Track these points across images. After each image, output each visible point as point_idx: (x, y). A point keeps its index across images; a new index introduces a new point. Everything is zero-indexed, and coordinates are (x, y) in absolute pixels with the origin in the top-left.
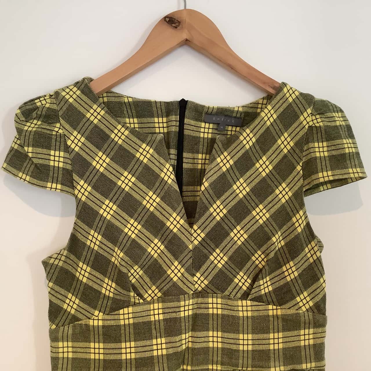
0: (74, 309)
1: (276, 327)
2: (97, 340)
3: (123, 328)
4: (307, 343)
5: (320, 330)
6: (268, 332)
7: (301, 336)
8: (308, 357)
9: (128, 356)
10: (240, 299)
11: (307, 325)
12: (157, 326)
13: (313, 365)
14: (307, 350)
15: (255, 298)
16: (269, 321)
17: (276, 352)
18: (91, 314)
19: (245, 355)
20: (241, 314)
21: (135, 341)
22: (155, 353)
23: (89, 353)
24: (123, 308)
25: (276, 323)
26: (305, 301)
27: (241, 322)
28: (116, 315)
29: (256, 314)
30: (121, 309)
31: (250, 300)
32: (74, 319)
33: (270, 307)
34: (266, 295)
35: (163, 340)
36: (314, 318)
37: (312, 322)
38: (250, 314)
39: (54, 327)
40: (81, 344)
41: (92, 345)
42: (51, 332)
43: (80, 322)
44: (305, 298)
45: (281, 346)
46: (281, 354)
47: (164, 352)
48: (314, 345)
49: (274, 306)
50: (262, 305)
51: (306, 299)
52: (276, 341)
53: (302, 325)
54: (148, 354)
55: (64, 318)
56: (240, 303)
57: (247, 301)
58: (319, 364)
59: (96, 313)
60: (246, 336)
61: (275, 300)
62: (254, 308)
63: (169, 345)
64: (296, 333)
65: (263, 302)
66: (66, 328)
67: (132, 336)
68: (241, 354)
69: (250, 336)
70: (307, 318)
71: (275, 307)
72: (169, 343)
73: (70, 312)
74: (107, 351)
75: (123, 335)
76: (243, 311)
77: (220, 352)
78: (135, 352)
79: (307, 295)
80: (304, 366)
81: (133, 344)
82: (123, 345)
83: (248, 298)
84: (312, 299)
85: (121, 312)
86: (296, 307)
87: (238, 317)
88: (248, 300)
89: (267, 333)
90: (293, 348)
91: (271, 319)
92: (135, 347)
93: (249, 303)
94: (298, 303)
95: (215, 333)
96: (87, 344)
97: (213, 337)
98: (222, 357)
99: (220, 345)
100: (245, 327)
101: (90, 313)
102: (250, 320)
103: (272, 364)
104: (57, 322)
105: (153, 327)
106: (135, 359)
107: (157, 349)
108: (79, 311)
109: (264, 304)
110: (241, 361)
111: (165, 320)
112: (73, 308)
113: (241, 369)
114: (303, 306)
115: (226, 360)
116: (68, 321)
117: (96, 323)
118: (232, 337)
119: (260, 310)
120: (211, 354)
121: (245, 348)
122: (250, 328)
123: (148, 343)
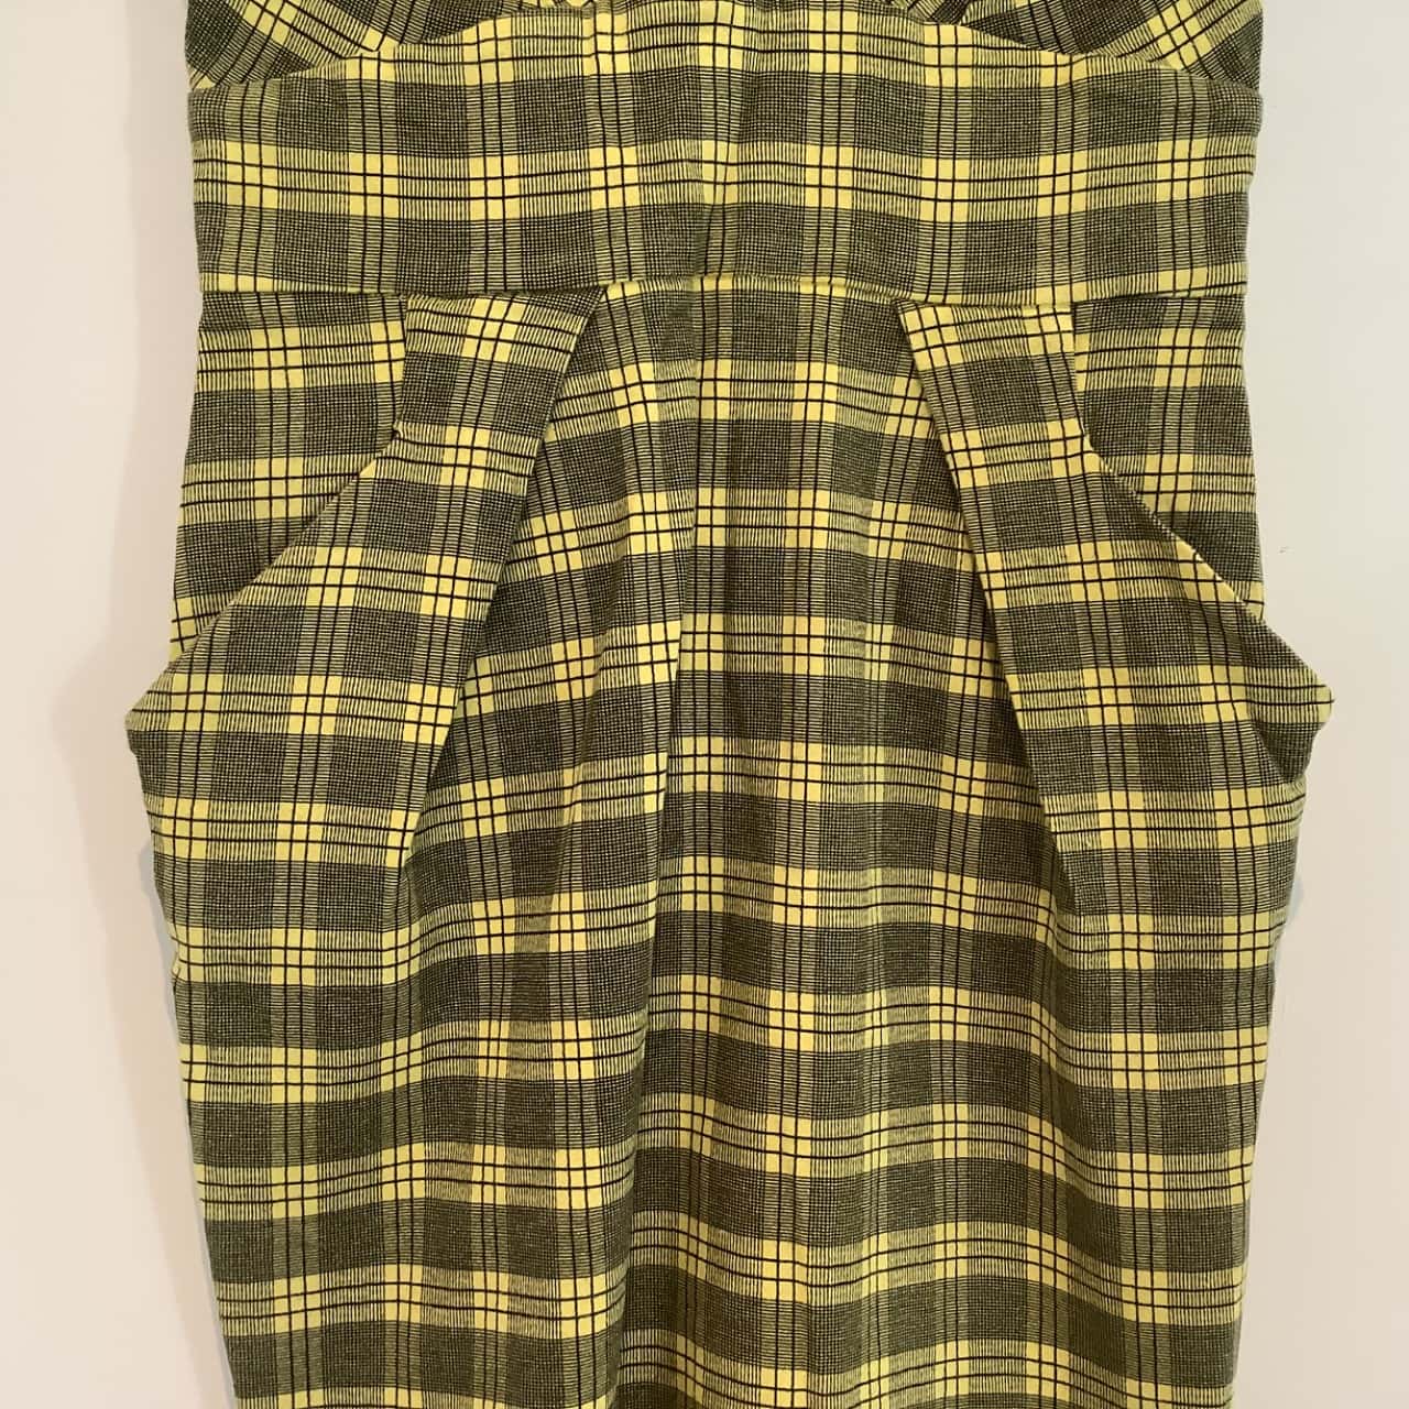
0: (286, 23)
1: (1064, 132)
2: (373, 143)
3: (474, 99)
4: (1180, 192)
5: (1233, 144)
6: (1033, 152)
7: (1159, 165)
8: (1181, 243)
9: (495, 210)
10: (931, 18)
11: (1185, 123)
12: (608, 99)
13: (1201, 276)
14: (1181, 218)
15: (987, 19)
16: (1039, 109)
17: (1061, 226)
18: (352, 42)
19: (942, 241)
20: (931, 78)
21: (521, 150)
22: (597, 201)
23: (344, 193)
24: (475, 22)
25: (1065, 117)
26: (1179, 35)
27: (931, 109)
28: (447, 45)
29: (988, 80)
30: (469, 26)
31: (971, 25)
32: (287, 61)
33: (1047, 57)
34: (1032, 12)
35: (630, 155)
36: (1211, 97)
37: (1204, 111)
38: (966, 79)
39: (207, 84)
40: (311, 158)
41: (355, 161)
42: (197, 101)
43: (307, 74)
44: (1182, 23)
45: (1080, 202)
46: (1078, 233)
47: (633, 197)
48: (1208, 200)
49: (1059, 56)
50: (1016, 48)
51: (1185, 28)
52: (1062, 184)
53: (1167, 119)
54: (570, 205)
55: (247, 57)
56: (929, 34)
57: (959, 28)
58: (1221, 274)
59: (372, 37)
60: (946, 168)
61: (1064, 32)
62: (983, 57)
63: (651, 174)
64: (1139, 151)
65: (1021, 40)
66: (255, 89)
67: (510, 133)
68: (925, 239)
69: (963, 168)
70: (1185, 91)
71: (1063, 59)
72: (651, 165)
73: (269, 37)
74: (413, 188)
75: (475, 126)
76: (939, 66)
77: (845, 226)
78: (520, 196)
79: (1191, 13)
80: (1164, 281)
81: (512, 164)
82: (475, 167)
83: (961, 18)
84: (1207, 28)
85: (469, 35)
86: (1147, 54)
87: (922, 91)
88: (962, 25)
89: (1029, 154)
90: (1127, 209)
91: (1048, 102)
92: (519, 176)
93: (966, 35)
94: (1155, 40)
95: (829, 152)
96: (338, 157)
97: (821, 167)
98: (852, 247)
99: (846, 200)
100: (947, 132)
101: (348, 39)
102: (965, 102)
103: (1042, 271)
104: (218, 69)
105: (591, 100)
106: (522, 221)
107: (607, 188)
108: (302, 33)
109: (1021, 46)
110: (922, 266)
111: (637, 77)
112: (282, 21)
113: (923, 297)
114: (1173, 51)
115: (867, 256)
116: (261, 68)
117: (369, 71)
118: (895, 167)
119: (1008, 66)
120: (809, 237)
121: (943, 214)
122: (964, 136)
123: (571, 160)
